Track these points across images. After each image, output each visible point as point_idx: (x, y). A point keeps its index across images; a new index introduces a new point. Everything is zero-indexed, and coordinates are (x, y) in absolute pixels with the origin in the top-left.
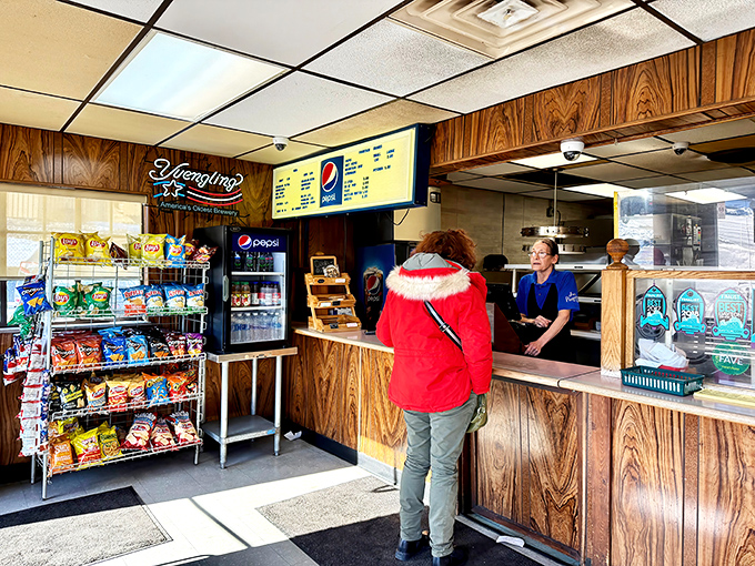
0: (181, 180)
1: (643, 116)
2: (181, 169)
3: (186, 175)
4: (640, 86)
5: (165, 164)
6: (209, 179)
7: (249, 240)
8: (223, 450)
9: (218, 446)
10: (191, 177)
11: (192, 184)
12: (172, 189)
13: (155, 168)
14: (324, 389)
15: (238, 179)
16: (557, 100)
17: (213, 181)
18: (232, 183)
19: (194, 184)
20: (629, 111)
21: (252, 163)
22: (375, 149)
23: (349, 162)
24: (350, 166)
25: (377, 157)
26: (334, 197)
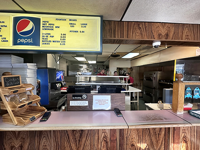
1: (187, 39)
4: (186, 31)
16: (160, 27)
20: (183, 37)
22: (70, 20)
23: (46, 23)
24: (48, 25)
25: (73, 25)
26: (31, 40)
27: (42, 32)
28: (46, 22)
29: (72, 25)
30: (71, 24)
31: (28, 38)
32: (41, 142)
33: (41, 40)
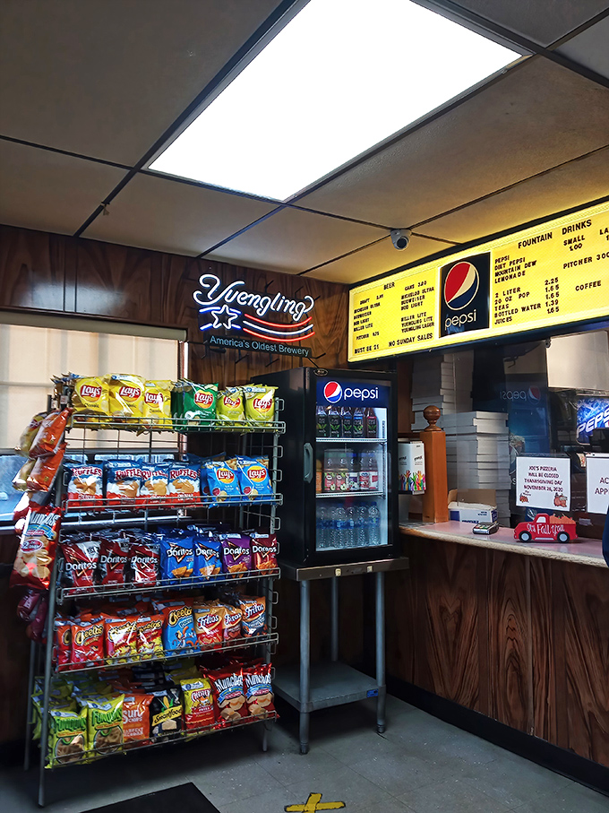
0: (234, 305)
2: (235, 289)
3: (241, 297)
5: (212, 283)
6: (271, 304)
7: (339, 389)
8: (304, 720)
9: (297, 714)
10: (248, 300)
11: (248, 311)
12: (223, 318)
13: (201, 288)
14: (451, 625)
15: (308, 303)
17: (276, 306)
18: (300, 309)
19: (252, 310)
21: (321, 283)
22: (565, 231)
23: (504, 261)
24: (507, 267)
25: (578, 243)
26: (473, 316)
27: (495, 288)
28: (503, 259)
29: (574, 244)
30: (570, 242)
31: (466, 311)
32: (502, 613)
33: (492, 312)
